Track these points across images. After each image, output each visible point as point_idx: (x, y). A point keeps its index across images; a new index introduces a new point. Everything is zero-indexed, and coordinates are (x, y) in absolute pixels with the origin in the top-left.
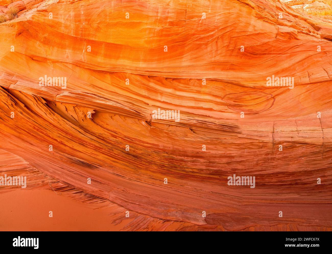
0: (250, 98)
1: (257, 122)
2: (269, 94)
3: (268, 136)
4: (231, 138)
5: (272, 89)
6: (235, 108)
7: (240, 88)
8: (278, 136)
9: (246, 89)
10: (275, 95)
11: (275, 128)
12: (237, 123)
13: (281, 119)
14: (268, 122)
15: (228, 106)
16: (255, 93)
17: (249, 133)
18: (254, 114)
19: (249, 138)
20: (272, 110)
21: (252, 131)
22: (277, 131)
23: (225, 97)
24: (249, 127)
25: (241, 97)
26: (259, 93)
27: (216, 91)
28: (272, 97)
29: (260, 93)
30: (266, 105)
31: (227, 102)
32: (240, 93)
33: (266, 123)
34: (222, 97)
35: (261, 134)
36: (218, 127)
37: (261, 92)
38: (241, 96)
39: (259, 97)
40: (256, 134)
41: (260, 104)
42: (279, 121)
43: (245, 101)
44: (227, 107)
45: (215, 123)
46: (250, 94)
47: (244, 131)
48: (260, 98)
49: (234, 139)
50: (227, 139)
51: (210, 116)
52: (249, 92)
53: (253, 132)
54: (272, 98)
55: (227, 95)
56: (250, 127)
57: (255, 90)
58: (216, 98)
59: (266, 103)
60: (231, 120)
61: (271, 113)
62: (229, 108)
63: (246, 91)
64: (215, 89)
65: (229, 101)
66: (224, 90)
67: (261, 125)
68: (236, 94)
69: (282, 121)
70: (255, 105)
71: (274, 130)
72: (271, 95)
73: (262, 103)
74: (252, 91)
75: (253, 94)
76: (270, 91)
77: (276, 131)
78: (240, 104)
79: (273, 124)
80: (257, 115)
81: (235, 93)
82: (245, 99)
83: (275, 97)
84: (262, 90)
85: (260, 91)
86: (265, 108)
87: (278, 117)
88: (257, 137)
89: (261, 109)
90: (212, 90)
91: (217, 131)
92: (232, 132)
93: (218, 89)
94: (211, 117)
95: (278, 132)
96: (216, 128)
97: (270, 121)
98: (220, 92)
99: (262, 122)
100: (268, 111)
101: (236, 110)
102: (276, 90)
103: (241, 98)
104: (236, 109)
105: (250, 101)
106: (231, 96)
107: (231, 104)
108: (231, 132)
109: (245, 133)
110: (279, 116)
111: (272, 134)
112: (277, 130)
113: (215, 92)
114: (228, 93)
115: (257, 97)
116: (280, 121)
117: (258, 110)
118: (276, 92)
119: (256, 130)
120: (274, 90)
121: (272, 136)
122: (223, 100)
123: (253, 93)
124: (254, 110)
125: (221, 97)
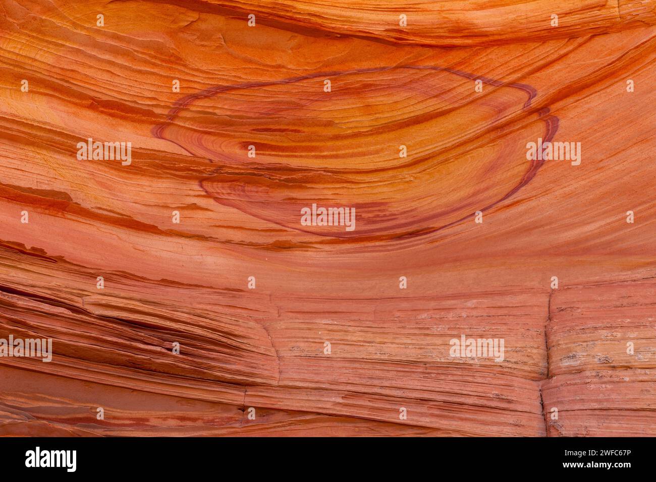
0: (365, 122)
1: (420, 299)
2: (511, 85)
3: (509, 401)
4: (182, 419)
5: (532, 45)
6: (257, 193)
7: (294, 43)
8: (582, 400)
9: (335, 51)
10: (552, 91)
11: (560, 338)
12: (232, 311)
13: (607, 277)
14: (502, 294)
15: (201, 181)
16: (404, 76)
17: (360, 376)
18: (400, 237)
19: (365, 414)
20: (533, 203)
21: (383, 362)
22: (572, 363)
23: (183, 114)
24: (357, 337)
25: (300, 114)
26: (432, 81)
27: (112, 69)
28: (535, 102)
29: (440, 81)
30: (491, 168)
31: (200, 152)
32: (288, 82)
33: (487, 302)
34: (158, 111)
35: (456, 388)
36: (94, 334)
37: (445, 74)
38: (298, 106)
39: (432, 105)
40: (414, 383)
41: (441, 158)
42: (587, 286)
43: (330, 144)
44: (195, 185)
45: (79, 303)
46: (367, 87)
47: (326, 363)
48: (441, 119)
49: (199, 423)
50: (153, 422)
51: (50, 253)
52: (360, 72)
53: (390, 375)
54: (532, 112)
55: (196, 97)
56: (369, 337)
57: (402, 57)
58: (114, 121)
59: (487, 154)
60: (195, 293)
61: (527, 230)
62: (209, 195)
63: (336, 68)
64: (107, 57)
65: (208, 141)
66: (174, 60)
67: (451, 316)
68: (260, 93)
69: (610, 285)
70: (406, 174)
71: (548, 358)
72: (522, 88)
73: (457, 157)
74: (382, 65)
75: (388, 88)
76: (514, 64)
77: (566, 363)
78: (294, 163)
79: (544, 312)
80: (420, 245)
81: (250, 86)
82: (329, 124)
83: (554, 107)
84: (454, 57)
85: (442, 62)
86: (474, 194)
87: (576, 259)
88: (424, 409)
89: (455, 197)
90: (80, 59)
91: (83, 365)
92: (194, 379)
93: (125, 54)
94: (56, 261)
95: (580, 371)
96: (83, 344)
97: (522, 292)
98: (139, 77)
99: (454, 297)
100: (502, 215)
101: (266, 213)
102: (562, 52)
103: (301, 122)
104: (265, 204)
105: (363, 140)
106: (222, 107)
107: (228, 164)
108: (185, 378)
109: (330, 378)
110: (587, 251)
111: (536, 386)
112: (574, 357)
113: (106, 77)
114: (201, 83)
115: (420, 109)
116: (598, 284)
117: (426, 206)
118: (557, 67)
119: (412, 354)
120: (550, 50)
121: (537, 403)
122: (167, 133)
123: (386, 77)
124: (395, 209)
125: (149, 113)
